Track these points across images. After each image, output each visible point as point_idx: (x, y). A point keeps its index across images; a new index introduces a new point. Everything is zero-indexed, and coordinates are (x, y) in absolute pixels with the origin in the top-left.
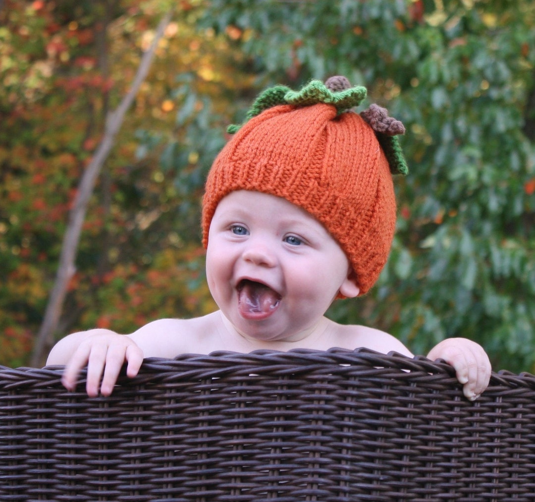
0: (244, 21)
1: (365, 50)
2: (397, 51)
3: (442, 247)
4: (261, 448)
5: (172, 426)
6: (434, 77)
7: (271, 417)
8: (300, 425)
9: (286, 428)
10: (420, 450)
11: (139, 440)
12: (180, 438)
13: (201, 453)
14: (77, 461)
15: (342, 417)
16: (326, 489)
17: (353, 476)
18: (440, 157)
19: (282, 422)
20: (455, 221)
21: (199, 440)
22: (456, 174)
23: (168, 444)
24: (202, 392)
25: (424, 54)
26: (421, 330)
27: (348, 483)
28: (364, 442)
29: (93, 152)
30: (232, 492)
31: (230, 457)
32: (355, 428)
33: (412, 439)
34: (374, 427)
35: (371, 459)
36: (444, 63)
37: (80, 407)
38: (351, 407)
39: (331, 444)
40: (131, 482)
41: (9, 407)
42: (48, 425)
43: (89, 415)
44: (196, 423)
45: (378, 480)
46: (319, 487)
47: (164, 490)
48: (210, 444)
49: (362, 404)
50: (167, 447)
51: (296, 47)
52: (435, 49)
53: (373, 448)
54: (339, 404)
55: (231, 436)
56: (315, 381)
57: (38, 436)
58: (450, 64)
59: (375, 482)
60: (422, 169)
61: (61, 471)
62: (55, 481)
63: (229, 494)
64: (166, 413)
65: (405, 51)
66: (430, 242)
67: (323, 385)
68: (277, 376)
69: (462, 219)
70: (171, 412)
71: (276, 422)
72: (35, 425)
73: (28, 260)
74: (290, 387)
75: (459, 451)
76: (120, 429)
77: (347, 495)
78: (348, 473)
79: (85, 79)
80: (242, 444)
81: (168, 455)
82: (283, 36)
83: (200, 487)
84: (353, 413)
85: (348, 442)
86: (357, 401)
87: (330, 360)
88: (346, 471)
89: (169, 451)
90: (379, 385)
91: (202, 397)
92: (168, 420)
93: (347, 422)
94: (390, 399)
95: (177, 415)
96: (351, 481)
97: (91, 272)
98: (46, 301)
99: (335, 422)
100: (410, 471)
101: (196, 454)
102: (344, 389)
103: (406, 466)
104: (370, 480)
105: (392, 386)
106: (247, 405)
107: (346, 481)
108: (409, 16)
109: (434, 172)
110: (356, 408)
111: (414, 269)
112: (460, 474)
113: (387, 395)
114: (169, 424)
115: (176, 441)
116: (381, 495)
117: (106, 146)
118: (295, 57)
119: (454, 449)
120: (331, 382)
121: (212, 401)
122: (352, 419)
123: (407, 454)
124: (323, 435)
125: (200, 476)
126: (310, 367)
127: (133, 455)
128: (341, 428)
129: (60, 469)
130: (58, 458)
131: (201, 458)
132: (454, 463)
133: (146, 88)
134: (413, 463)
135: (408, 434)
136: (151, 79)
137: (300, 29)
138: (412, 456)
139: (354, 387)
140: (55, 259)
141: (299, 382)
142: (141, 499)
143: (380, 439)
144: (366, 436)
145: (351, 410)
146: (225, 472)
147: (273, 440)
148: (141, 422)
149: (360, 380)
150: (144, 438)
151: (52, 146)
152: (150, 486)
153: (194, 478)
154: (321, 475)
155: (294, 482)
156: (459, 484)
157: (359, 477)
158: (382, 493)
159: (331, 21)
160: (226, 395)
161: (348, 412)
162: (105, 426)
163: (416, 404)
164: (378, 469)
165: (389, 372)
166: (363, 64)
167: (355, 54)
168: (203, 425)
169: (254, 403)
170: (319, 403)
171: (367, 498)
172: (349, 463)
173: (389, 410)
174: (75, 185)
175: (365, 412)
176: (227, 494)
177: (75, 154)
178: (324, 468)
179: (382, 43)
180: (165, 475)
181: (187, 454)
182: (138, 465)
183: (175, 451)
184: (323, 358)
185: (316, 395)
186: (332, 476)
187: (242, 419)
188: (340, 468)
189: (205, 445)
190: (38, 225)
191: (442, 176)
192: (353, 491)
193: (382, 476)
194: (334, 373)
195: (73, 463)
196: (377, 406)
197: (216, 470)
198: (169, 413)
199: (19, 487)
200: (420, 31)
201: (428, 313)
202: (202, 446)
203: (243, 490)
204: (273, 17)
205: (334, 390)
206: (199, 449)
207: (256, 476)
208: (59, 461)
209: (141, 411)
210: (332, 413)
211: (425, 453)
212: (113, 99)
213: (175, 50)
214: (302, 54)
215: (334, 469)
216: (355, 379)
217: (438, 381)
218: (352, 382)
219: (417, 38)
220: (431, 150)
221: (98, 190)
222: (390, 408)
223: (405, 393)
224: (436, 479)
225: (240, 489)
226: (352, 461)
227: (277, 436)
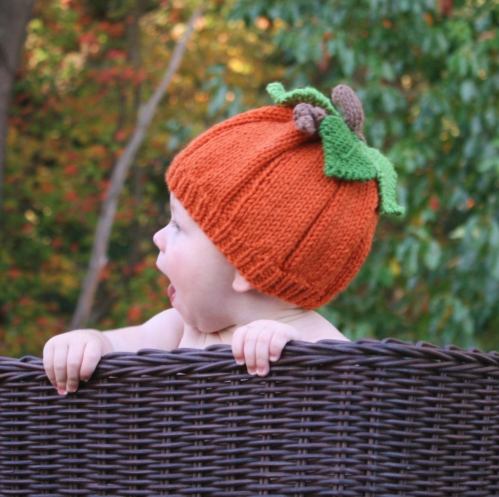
0: (275, 13)
1: (395, 43)
2: (426, 45)
3: (472, 239)
4: (290, 438)
5: (202, 416)
6: (463, 70)
7: (300, 407)
8: (328, 415)
9: (314, 418)
10: (449, 439)
11: (169, 429)
12: (210, 428)
13: (230, 443)
14: (108, 451)
15: (369, 407)
16: (353, 479)
17: (380, 465)
18: (469, 149)
19: (310, 412)
20: (483, 213)
21: (229, 429)
22: (485, 166)
23: (198, 434)
24: (232, 383)
25: (453, 47)
26: (450, 320)
27: (374, 473)
28: (391, 431)
29: (124, 144)
30: (261, 481)
31: (259, 446)
32: (382, 418)
33: (441, 428)
34: (402, 417)
35: (399, 449)
36: (473, 57)
37: (112, 397)
38: (378, 398)
39: (358, 434)
40: (162, 471)
41: (40, 398)
42: (79, 415)
43: (120, 405)
44: (226, 413)
45: (405, 469)
46: (346, 477)
47: (194, 479)
48: (239, 434)
49: (390, 395)
50: (196, 436)
51: (326, 40)
52: (464, 42)
53: (401, 438)
54: (366, 394)
55: (260, 425)
56: (342, 371)
57: (70, 426)
58: (479, 57)
59: (402, 472)
60: (451, 161)
61: (92, 460)
62: (86, 470)
63: (258, 483)
64: (197, 403)
65: (435, 44)
66: (459, 233)
67: (350, 376)
68: (306, 367)
69: (490, 211)
70: (202, 402)
71: (304, 412)
72: (67, 415)
73: (61, 250)
74: (318, 377)
75: (489, 440)
76: (151, 419)
77: (374, 484)
78: (375, 463)
79: (116, 71)
80: (270, 434)
81: (198, 445)
82: (313, 29)
83: (229, 476)
84: (380, 403)
85: (375, 432)
86: (384, 392)
87: (357, 351)
88: (373, 460)
89: (198, 440)
90: (408, 376)
91: (232, 387)
92: (199, 410)
93: (373, 412)
94: (418, 389)
95: (207, 406)
96: (378, 471)
97: (123, 263)
98: (78, 292)
99: (361, 412)
100: (438, 460)
101: (226, 444)
102: (371, 380)
103: (434, 455)
104: (397, 470)
105: (420, 376)
106: (276, 395)
107: (372, 471)
108: (438, 10)
109: (463, 164)
110: (383, 398)
111: (443, 260)
112: (488, 462)
113: (415, 385)
114: (199, 414)
115: (206, 431)
116: (408, 484)
117: (138, 137)
118: (325, 49)
119: (483, 438)
120: (357, 372)
121: (241, 392)
122: (379, 410)
123: (435, 444)
124: (350, 425)
125: (229, 465)
126: (337, 358)
127: (164, 445)
128: (368, 418)
129: (91, 458)
130: (89, 448)
131: (231, 448)
132: (483, 451)
133: (177, 80)
134: (441, 452)
135: (437, 423)
136: (183, 71)
137: (330, 21)
138: (440, 446)
139: (381, 377)
140: (87, 249)
141: (327, 372)
142: (170, 488)
143: (407, 429)
144: (393, 426)
145: (378, 400)
146: (254, 462)
147: (302, 430)
148: (171, 412)
149: (387, 371)
150: (174, 428)
151: (84, 138)
152: (180, 475)
153: (224, 468)
154: (348, 465)
155: (321, 471)
156: (488, 472)
157: (385, 466)
158: (410, 482)
159: (361, 14)
160: (256, 386)
161: (374, 402)
162: (136, 416)
163: (445, 393)
164: (406, 459)
165: (417, 363)
166: (393, 56)
167: (384, 47)
168: (232, 415)
169: (283, 394)
170: (346, 394)
171: (394, 487)
172: (376, 453)
173: (417, 400)
174: (107, 176)
175: (392, 403)
176: (255, 483)
177: (106, 146)
178: (350, 458)
179: (411, 36)
180: (195, 464)
181: (217, 444)
182: (169, 455)
183: (205, 441)
184: (350, 349)
185: (343, 385)
186: (358, 466)
187: (271, 410)
188: (367, 457)
189: (234, 435)
190: (71, 217)
191: (471, 168)
192: (380, 480)
193: (410, 465)
194: (361, 364)
195: (104, 453)
196: (405, 396)
197: (246, 459)
198: (200, 403)
199: (50, 476)
200: (449, 24)
201: (457, 304)
202: (231, 436)
203: (271, 479)
204: (304, 9)
205: (361, 380)
206: (229, 439)
207: (285, 466)
208: (90, 451)
209: (171, 401)
210: (359, 403)
211: (454, 441)
212: (144, 91)
213: (204, 43)
214: (332, 46)
215: (361, 459)
216: (382, 370)
217: (469, 371)
218: (379, 372)
219: (446, 31)
220: (460, 142)
221: (129, 182)
222: (419, 398)
223: (435, 383)
224: (464, 467)
225: (268, 478)
226: (379, 451)
227: (305, 426)
